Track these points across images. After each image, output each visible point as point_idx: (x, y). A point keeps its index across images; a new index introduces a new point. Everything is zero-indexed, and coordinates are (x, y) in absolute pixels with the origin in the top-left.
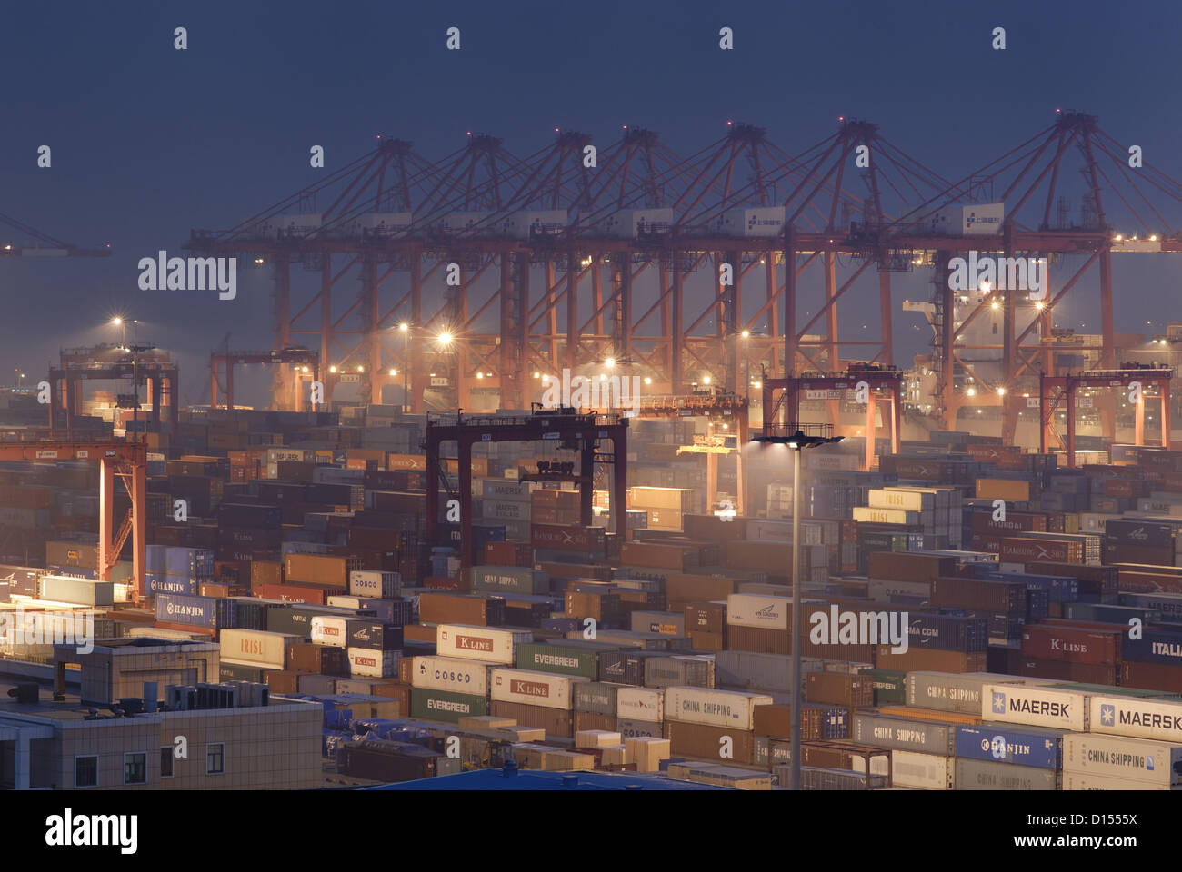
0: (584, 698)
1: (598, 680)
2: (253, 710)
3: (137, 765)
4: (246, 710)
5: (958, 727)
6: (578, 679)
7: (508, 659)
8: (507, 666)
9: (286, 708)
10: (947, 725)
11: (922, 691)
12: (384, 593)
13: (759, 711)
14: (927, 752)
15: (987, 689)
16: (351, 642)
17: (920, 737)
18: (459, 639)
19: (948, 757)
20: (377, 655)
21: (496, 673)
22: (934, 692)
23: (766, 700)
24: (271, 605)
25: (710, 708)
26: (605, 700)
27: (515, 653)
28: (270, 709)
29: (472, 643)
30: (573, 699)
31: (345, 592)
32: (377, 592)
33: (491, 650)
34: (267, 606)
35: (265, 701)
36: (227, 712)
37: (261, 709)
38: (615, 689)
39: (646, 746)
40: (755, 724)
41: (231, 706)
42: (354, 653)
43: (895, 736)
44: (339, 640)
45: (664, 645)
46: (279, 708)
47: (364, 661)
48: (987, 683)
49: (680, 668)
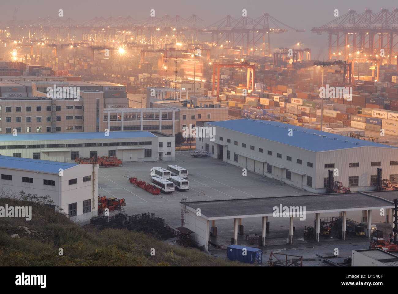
0: (312, 111)
1: (315, 108)
2: (217, 108)
3: (193, 117)
4: (216, 108)
5: (367, 118)
6: (311, 108)
7: (302, 104)
8: (301, 105)
9: (223, 108)
10: (365, 117)
11: (364, 111)
12: (292, 92)
13: (337, 114)
14: (362, 122)
15: (373, 111)
16: (280, 101)
17: (361, 119)
18: (295, 100)
19: (365, 123)
20: (284, 103)
21: (299, 106)
22: (366, 111)
23: (339, 112)
24: (270, 94)
25: (330, 113)
26: (315, 112)
27: (303, 103)
28: (220, 108)
29: (297, 101)
30: (310, 111)
31: (286, 92)
32: (291, 92)
33: (299, 102)
34: (269, 94)
35: (220, 107)
36: (213, 108)
37: (219, 108)
38: (316, 110)
39: (312, 119)
40: (337, 116)
41: (214, 107)
42: (280, 103)
43: (357, 119)
44: (278, 100)
45: (328, 102)
46: (222, 108)
47: (282, 104)
48: (373, 110)
49: (327, 106)
